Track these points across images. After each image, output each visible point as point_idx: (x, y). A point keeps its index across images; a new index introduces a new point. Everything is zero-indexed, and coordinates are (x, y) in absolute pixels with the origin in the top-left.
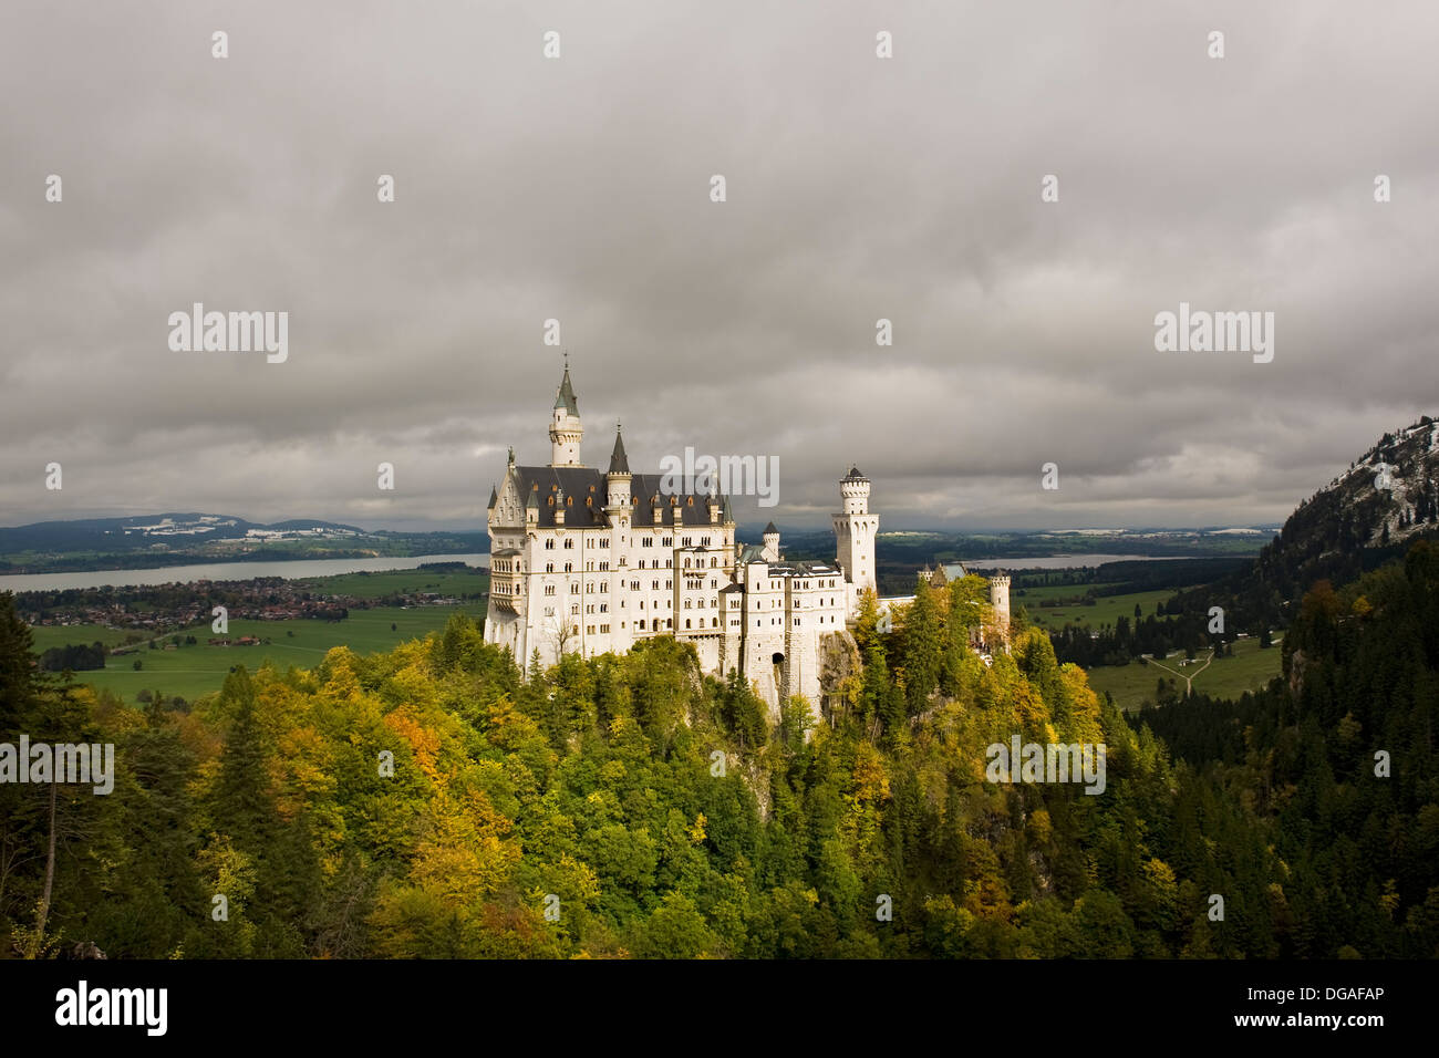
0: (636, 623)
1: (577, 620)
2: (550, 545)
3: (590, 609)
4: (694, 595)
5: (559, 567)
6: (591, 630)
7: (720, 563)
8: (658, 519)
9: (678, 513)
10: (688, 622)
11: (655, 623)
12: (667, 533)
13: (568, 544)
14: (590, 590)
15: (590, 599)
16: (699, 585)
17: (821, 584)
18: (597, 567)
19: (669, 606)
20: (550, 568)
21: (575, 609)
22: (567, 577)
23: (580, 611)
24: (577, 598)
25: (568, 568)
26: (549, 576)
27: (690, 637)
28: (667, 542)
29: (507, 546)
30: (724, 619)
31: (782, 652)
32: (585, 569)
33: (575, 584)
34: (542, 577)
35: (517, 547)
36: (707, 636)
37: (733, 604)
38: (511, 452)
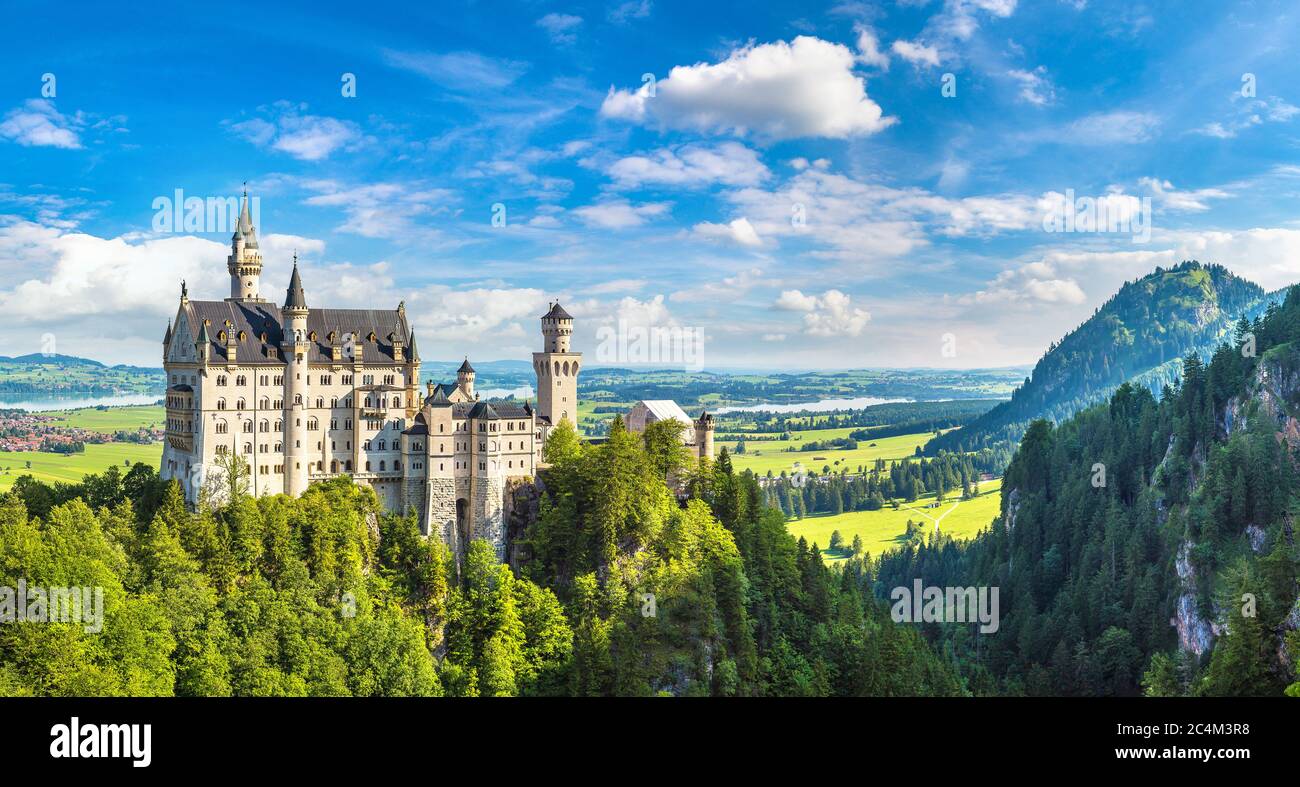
0: (313, 464)
1: (250, 459)
2: (222, 381)
3: (264, 449)
4: (374, 436)
5: (231, 404)
6: (264, 470)
7: (403, 403)
8: (337, 358)
9: (359, 349)
10: (368, 464)
11: (333, 465)
12: (347, 372)
13: (241, 381)
14: (263, 428)
15: (264, 439)
16: (379, 426)
17: (510, 427)
18: (271, 405)
19: (348, 448)
20: (222, 406)
21: (247, 448)
22: (240, 415)
23: (252, 450)
24: (249, 437)
25: (241, 406)
26: (220, 414)
28: (347, 381)
29: (179, 382)
30: (406, 462)
31: (467, 498)
32: (258, 407)
33: (248, 422)
34: (214, 415)
35: (189, 383)
36: (387, 479)
37: (415, 447)
38: (184, 285)
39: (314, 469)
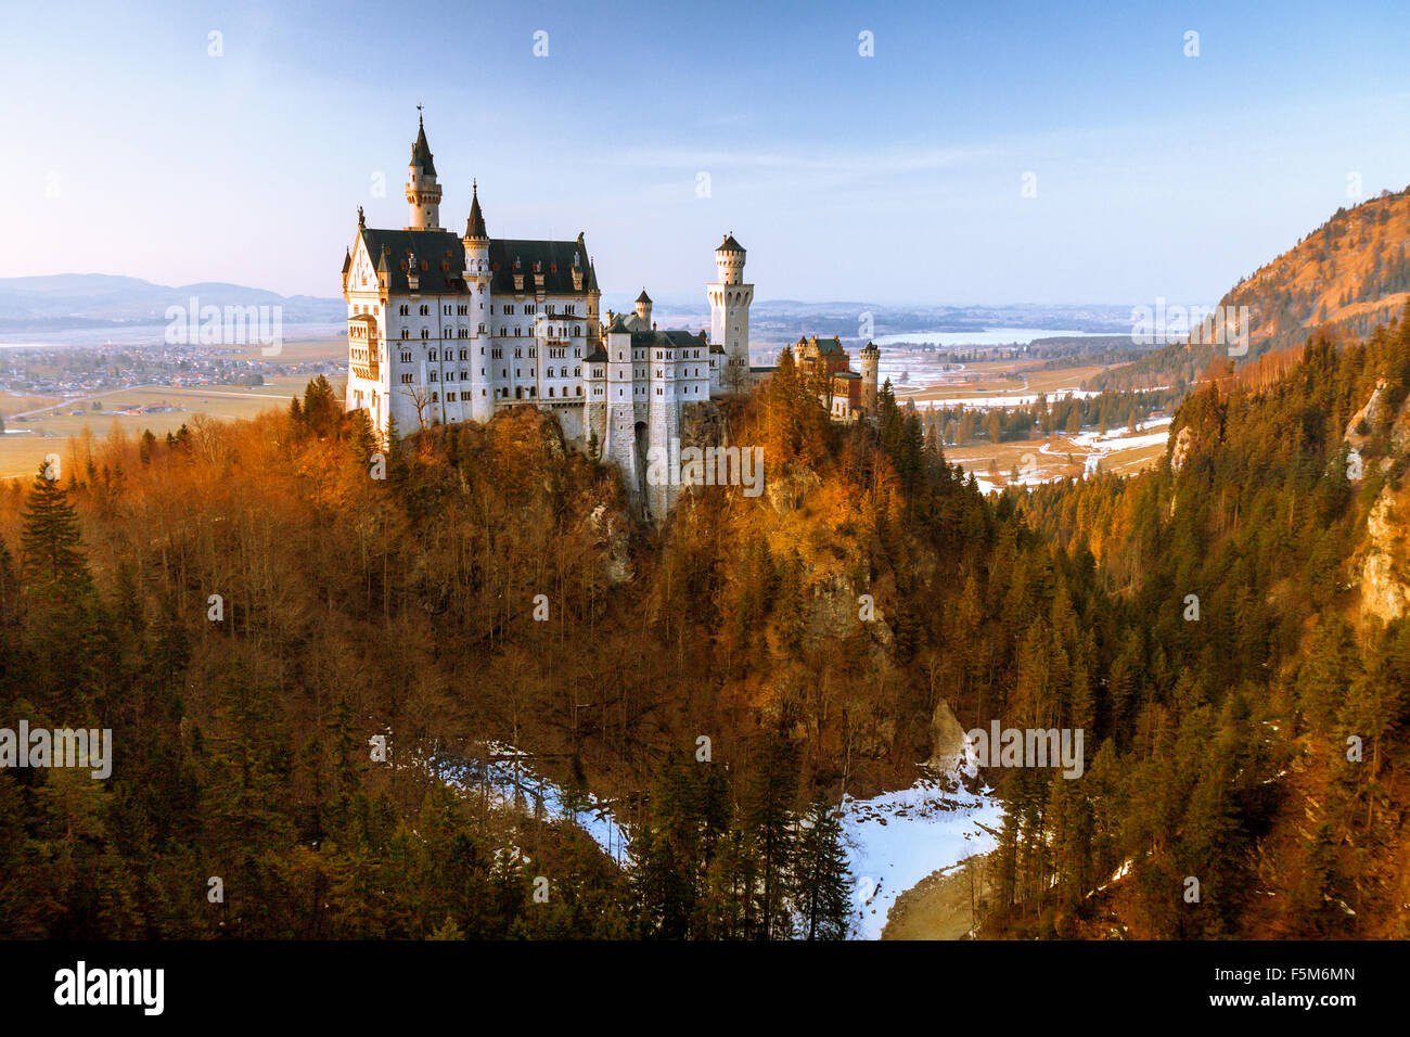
0: (499, 391)
1: (436, 387)
2: (405, 311)
3: (450, 377)
4: (557, 364)
5: (415, 333)
6: (451, 397)
7: (584, 332)
8: (520, 287)
9: (539, 280)
10: (551, 390)
11: (519, 391)
12: (530, 302)
13: (424, 311)
14: (448, 356)
15: (450, 367)
16: (562, 354)
17: (686, 354)
18: (455, 334)
19: (532, 375)
20: (406, 335)
21: (433, 377)
22: (424, 344)
23: (438, 378)
24: (435, 366)
25: (425, 334)
26: (404, 344)
27: (553, 405)
28: (528, 310)
29: (361, 312)
30: (587, 388)
31: (645, 421)
32: (443, 337)
33: (433, 351)
34: (399, 344)
35: (371, 312)
36: (570, 404)
37: (597, 374)
38: (361, 213)
39: (500, 395)
